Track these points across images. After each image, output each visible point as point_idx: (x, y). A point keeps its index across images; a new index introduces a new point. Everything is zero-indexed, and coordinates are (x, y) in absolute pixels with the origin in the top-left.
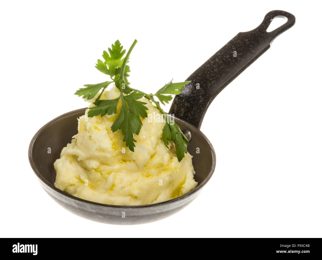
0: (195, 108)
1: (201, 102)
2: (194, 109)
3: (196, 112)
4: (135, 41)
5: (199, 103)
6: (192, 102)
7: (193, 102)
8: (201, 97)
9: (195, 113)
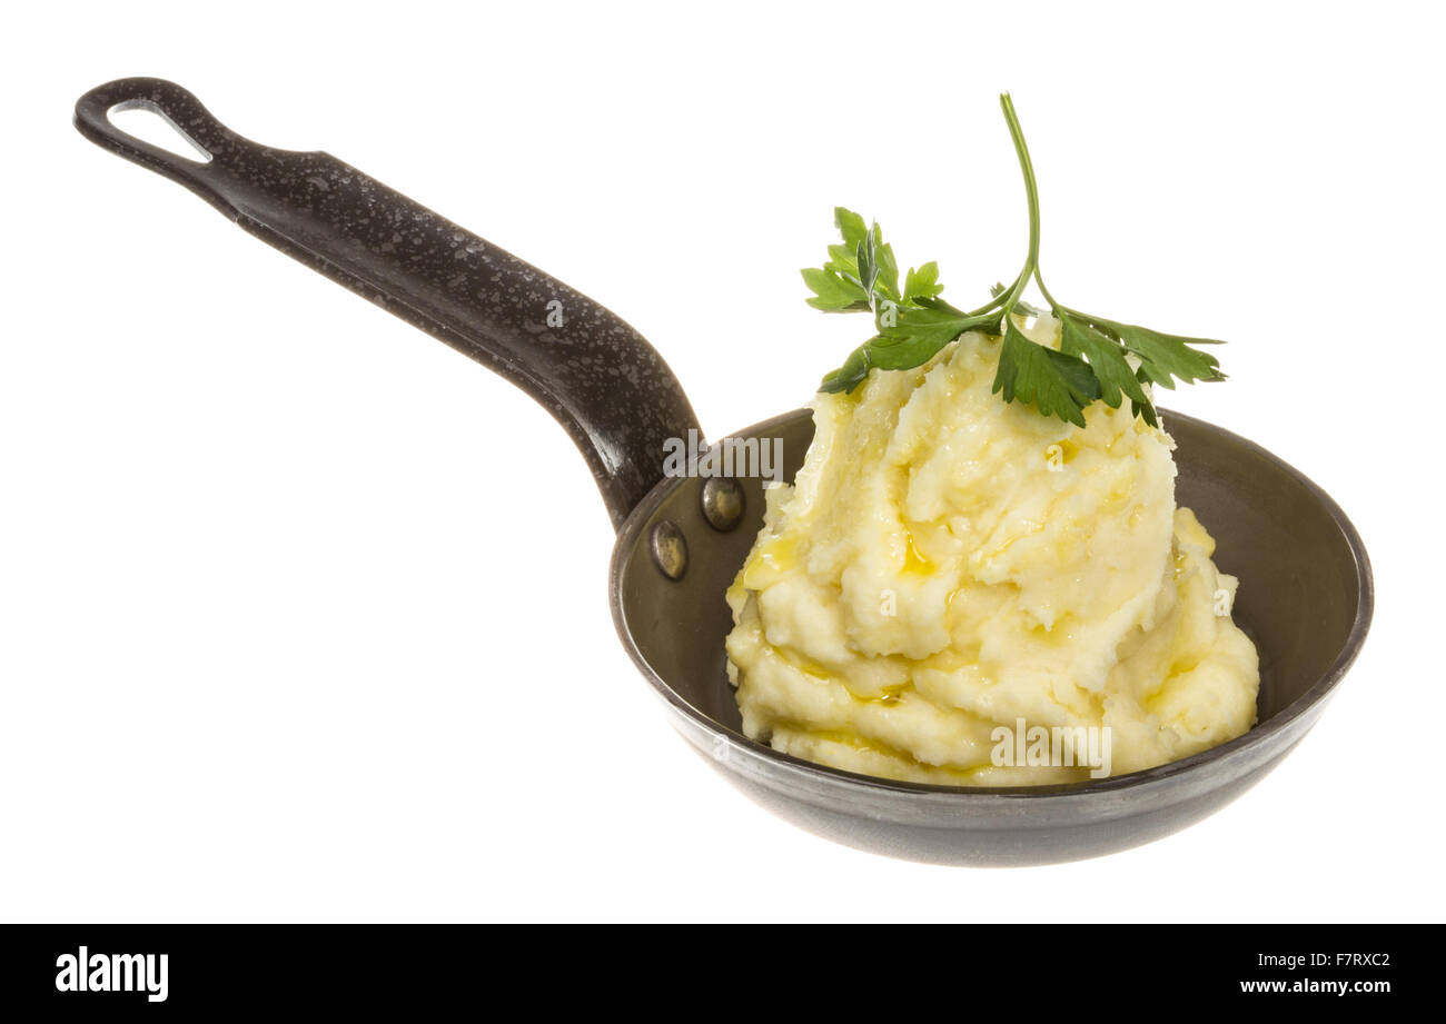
0: (645, 415)
1: (640, 378)
2: (646, 422)
3: (660, 417)
4: (1005, 101)
5: (637, 387)
6: (622, 411)
7: (625, 407)
8: (613, 372)
9: (660, 423)
